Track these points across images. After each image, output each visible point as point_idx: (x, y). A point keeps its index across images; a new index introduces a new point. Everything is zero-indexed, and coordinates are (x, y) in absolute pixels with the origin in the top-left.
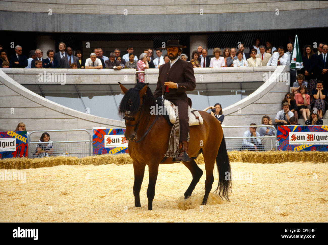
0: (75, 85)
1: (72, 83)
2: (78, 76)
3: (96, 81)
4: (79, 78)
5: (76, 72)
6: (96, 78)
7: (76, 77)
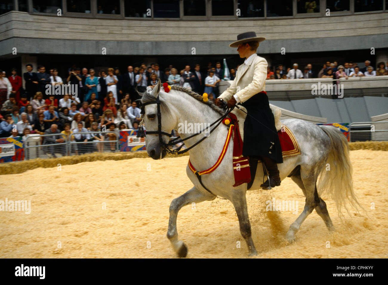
0: (286, 92)
1: (284, 90)
2: (288, 84)
3: (302, 88)
4: (289, 86)
5: (287, 82)
6: (302, 85)
7: (286, 86)
